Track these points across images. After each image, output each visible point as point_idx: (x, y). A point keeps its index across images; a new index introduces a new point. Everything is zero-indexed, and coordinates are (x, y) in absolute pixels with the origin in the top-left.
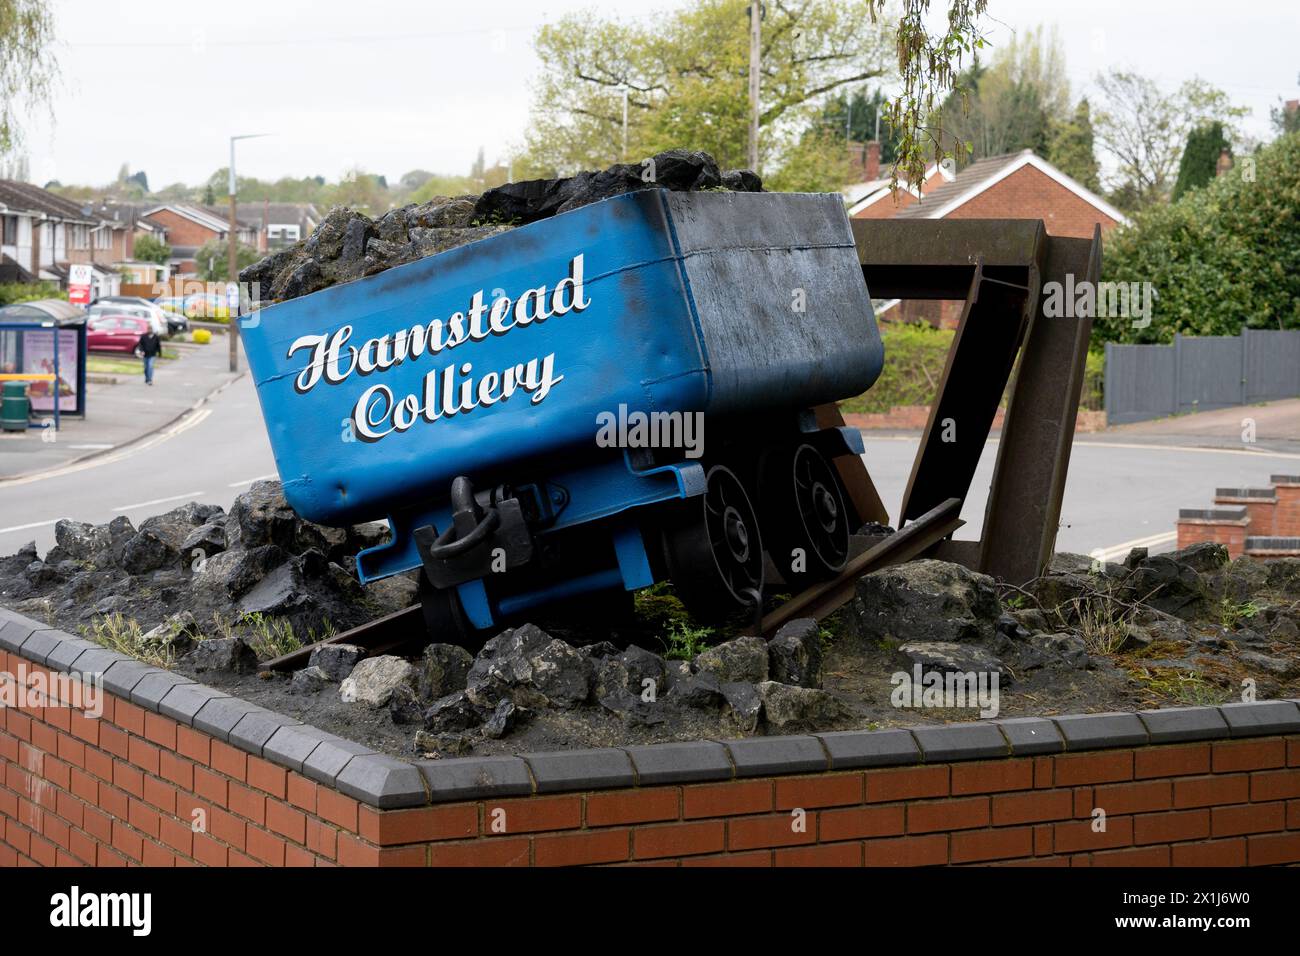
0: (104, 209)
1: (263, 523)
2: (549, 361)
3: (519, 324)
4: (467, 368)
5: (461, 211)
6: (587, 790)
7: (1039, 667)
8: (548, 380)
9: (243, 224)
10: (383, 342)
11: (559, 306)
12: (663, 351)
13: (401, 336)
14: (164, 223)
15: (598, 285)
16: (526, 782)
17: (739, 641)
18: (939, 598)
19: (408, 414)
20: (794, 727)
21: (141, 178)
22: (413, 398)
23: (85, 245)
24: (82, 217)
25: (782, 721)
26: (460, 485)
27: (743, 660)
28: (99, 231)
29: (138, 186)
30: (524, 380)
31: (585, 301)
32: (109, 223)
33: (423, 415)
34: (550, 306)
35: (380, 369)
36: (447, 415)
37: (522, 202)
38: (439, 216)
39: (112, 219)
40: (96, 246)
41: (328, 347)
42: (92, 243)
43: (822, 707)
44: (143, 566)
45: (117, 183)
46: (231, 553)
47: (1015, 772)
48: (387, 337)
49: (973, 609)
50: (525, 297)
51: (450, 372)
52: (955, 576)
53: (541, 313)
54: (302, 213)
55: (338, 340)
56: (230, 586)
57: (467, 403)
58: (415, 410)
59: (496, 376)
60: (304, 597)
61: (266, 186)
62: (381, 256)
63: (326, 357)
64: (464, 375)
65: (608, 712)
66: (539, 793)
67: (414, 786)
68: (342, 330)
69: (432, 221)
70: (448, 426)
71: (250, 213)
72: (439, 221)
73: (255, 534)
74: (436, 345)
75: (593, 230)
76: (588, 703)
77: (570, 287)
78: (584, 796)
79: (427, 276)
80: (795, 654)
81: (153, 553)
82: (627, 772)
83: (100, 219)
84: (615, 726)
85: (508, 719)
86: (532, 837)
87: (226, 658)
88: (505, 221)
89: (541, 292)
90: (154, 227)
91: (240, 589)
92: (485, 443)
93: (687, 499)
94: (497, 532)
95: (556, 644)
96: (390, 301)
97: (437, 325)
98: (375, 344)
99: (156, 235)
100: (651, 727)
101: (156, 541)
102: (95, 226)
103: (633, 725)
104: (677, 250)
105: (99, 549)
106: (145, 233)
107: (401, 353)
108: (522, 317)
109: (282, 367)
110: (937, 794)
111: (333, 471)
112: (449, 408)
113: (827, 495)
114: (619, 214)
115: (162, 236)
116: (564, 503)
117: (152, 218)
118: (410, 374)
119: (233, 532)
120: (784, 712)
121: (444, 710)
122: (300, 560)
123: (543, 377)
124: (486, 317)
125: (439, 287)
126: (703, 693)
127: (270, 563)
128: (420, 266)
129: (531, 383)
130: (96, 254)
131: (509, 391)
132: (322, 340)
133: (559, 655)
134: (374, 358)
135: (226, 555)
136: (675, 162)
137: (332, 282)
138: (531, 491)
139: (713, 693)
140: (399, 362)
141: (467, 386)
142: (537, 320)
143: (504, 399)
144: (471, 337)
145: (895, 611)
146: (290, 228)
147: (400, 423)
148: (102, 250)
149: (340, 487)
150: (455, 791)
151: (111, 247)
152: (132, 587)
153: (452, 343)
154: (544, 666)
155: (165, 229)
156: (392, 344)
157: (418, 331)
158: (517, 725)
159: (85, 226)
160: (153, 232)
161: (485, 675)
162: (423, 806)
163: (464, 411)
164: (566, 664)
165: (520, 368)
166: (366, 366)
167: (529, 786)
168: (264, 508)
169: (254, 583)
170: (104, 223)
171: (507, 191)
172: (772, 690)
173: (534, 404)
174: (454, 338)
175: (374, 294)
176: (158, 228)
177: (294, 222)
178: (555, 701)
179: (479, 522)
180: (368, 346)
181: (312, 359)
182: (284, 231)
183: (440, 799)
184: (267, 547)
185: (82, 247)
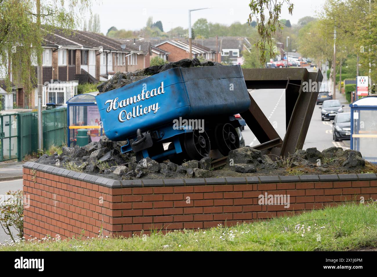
0: (134, 44)
1: (104, 143)
2: (157, 104)
3: (151, 97)
4: (141, 106)
5: (142, 72)
6: (154, 186)
7: (264, 168)
8: (157, 108)
9: (208, 50)
10: (124, 101)
11: (159, 93)
12: (179, 101)
13: (128, 99)
14: (166, 50)
15: (167, 88)
16: (141, 184)
17: (192, 161)
18: (244, 154)
19: (130, 116)
20: (200, 177)
21: (159, 25)
22: (130, 113)
23: (123, 63)
24: (121, 49)
25: (198, 176)
26: (139, 131)
27: (192, 164)
28: (130, 56)
29: (158, 29)
30: (152, 108)
31: (164, 91)
32: (136, 52)
33: (133, 116)
34: (157, 93)
35: (124, 107)
36: (137, 116)
37: (153, 70)
38: (137, 74)
39: (137, 50)
40: (128, 64)
41: (113, 102)
42: (127, 62)
43: (208, 174)
44: (81, 156)
45: (146, 28)
46: (98, 150)
47: (248, 187)
48: (125, 100)
49: (252, 157)
50: (152, 91)
51: (138, 107)
52: (249, 150)
53: (155, 94)
54: (240, 42)
55: (115, 101)
56: (97, 157)
57: (141, 114)
58: (131, 115)
59: (147, 107)
60: (112, 158)
61: (225, 28)
62: (124, 83)
63: (113, 104)
64: (140, 107)
65: (162, 174)
66: (144, 187)
67: (119, 184)
68: (116, 99)
69: (136, 75)
70: (138, 118)
71: (212, 43)
72: (137, 75)
73: (103, 145)
74: (135, 101)
75: (165, 77)
76: (159, 172)
77: (161, 89)
78: (153, 188)
79: (133, 87)
80: (203, 163)
81: (83, 152)
82: (162, 183)
83: (130, 50)
84: (163, 176)
85: (141, 174)
86: (143, 195)
87: (92, 169)
88: (150, 75)
89: (155, 90)
90: (161, 52)
91: (99, 157)
92: (145, 122)
93: (187, 133)
94: (146, 140)
95: (153, 161)
96: (126, 92)
97: (135, 97)
98: (123, 101)
99: (162, 57)
100: (170, 176)
101: (84, 149)
102: (128, 54)
103: (166, 176)
104: (183, 80)
105: (72, 153)
106: (156, 56)
107: (128, 103)
108: (152, 95)
109: (104, 107)
110: (230, 191)
111: (115, 129)
112: (138, 115)
113: (233, 134)
114: (170, 73)
115: (165, 56)
116: (163, 135)
117: (160, 48)
118: (130, 108)
119: (99, 146)
120: (199, 174)
121: (129, 173)
122: (113, 151)
123: (156, 107)
124: (145, 95)
125: (135, 89)
126: (182, 170)
127: (106, 152)
128: (132, 84)
129: (154, 109)
130: (128, 67)
131: (149, 111)
132: (112, 101)
133: (153, 163)
134: (122, 104)
135: (97, 150)
136: (185, 61)
137: (115, 88)
138: (156, 132)
139: (184, 170)
140: (127, 105)
141: (141, 110)
142: (155, 96)
143: (149, 112)
144: (142, 100)
145: (236, 158)
146: (234, 50)
147: (128, 118)
148: (131, 66)
149: (116, 132)
150: (127, 185)
151: (136, 64)
152: (78, 160)
153: (138, 101)
154: (150, 165)
155: (166, 53)
156: (126, 101)
157: (131, 98)
158: (142, 176)
159: (123, 53)
160: (160, 55)
161: (138, 167)
162: (121, 188)
163: (141, 115)
164: (154, 165)
165: (152, 106)
166: (121, 106)
167: (142, 185)
168: (105, 140)
169: (102, 156)
170: (132, 52)
171: (150, 68)
172: (196, 170)
173: (154, 113)
174: (138, 100)
175: (122, 91)
176: (163, 53)
177: (236, 48)
178: (151, 172)
179: (142, 138)
180: (121, 102)
181: (110, 105)
182: (231, 52)
183: (124, 187)
184: (105, 148)
185: (121, 65)
